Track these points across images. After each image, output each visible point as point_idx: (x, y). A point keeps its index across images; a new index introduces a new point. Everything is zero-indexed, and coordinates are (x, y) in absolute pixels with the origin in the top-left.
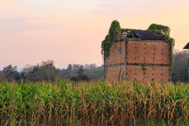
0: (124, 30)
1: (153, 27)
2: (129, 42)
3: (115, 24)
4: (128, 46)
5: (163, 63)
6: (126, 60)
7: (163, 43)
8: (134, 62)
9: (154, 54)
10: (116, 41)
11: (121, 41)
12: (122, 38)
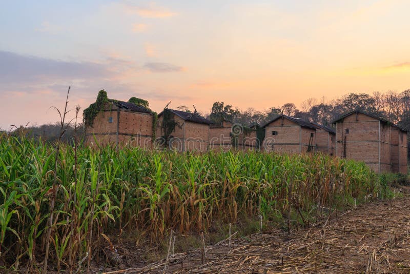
0: (111, 101)
1: (133, 100)
2: (121, 112)
3: (102, 94)
4: (120, 116)
5: (148, 134)
6: (118, 130)
7: (148, 116)
8: (124, 132)
9: (141, 125)
10: (105, 111)
11: (112, 110)
12: (113, 108)
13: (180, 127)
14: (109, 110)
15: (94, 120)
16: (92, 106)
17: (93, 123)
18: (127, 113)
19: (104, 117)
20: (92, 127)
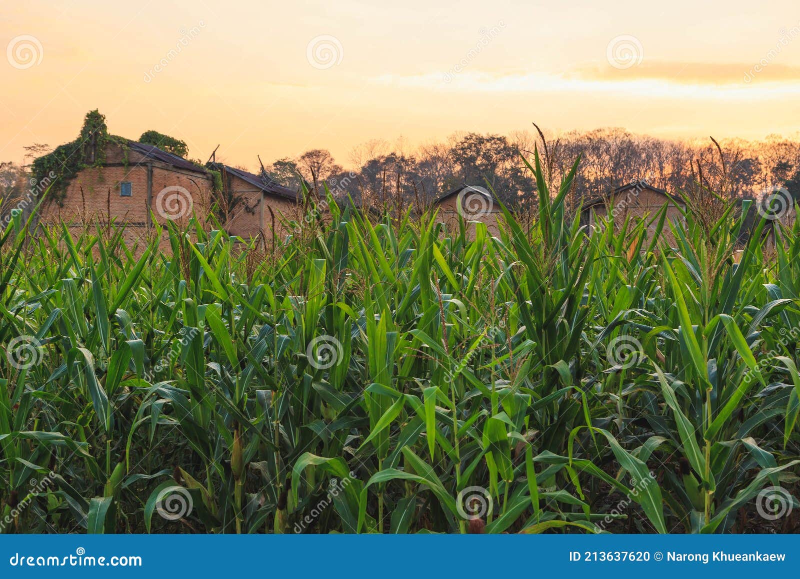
1: (151, 137)
4: (153, 181)
7: (202, 181)
10: (105, 165)
11: (131, 164)
12: (132, 160)
13: (249, 210)
14: (121, 165)
15: (70, 188)
16: (64, 151)
17: (64, 197)
18: (166, 172)
19: (102, 181)
20: (62, 206)
